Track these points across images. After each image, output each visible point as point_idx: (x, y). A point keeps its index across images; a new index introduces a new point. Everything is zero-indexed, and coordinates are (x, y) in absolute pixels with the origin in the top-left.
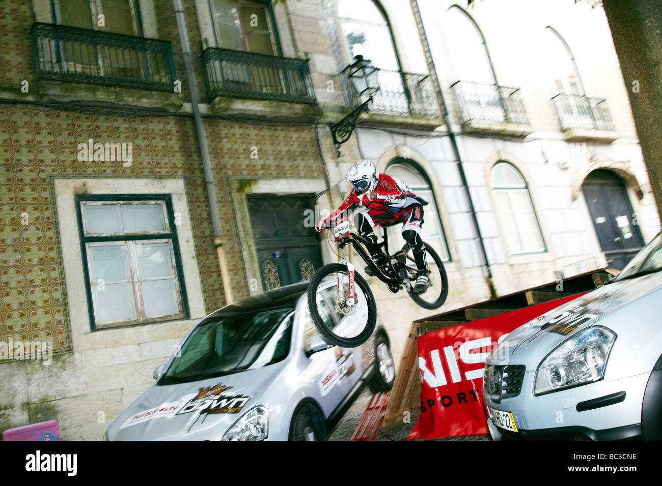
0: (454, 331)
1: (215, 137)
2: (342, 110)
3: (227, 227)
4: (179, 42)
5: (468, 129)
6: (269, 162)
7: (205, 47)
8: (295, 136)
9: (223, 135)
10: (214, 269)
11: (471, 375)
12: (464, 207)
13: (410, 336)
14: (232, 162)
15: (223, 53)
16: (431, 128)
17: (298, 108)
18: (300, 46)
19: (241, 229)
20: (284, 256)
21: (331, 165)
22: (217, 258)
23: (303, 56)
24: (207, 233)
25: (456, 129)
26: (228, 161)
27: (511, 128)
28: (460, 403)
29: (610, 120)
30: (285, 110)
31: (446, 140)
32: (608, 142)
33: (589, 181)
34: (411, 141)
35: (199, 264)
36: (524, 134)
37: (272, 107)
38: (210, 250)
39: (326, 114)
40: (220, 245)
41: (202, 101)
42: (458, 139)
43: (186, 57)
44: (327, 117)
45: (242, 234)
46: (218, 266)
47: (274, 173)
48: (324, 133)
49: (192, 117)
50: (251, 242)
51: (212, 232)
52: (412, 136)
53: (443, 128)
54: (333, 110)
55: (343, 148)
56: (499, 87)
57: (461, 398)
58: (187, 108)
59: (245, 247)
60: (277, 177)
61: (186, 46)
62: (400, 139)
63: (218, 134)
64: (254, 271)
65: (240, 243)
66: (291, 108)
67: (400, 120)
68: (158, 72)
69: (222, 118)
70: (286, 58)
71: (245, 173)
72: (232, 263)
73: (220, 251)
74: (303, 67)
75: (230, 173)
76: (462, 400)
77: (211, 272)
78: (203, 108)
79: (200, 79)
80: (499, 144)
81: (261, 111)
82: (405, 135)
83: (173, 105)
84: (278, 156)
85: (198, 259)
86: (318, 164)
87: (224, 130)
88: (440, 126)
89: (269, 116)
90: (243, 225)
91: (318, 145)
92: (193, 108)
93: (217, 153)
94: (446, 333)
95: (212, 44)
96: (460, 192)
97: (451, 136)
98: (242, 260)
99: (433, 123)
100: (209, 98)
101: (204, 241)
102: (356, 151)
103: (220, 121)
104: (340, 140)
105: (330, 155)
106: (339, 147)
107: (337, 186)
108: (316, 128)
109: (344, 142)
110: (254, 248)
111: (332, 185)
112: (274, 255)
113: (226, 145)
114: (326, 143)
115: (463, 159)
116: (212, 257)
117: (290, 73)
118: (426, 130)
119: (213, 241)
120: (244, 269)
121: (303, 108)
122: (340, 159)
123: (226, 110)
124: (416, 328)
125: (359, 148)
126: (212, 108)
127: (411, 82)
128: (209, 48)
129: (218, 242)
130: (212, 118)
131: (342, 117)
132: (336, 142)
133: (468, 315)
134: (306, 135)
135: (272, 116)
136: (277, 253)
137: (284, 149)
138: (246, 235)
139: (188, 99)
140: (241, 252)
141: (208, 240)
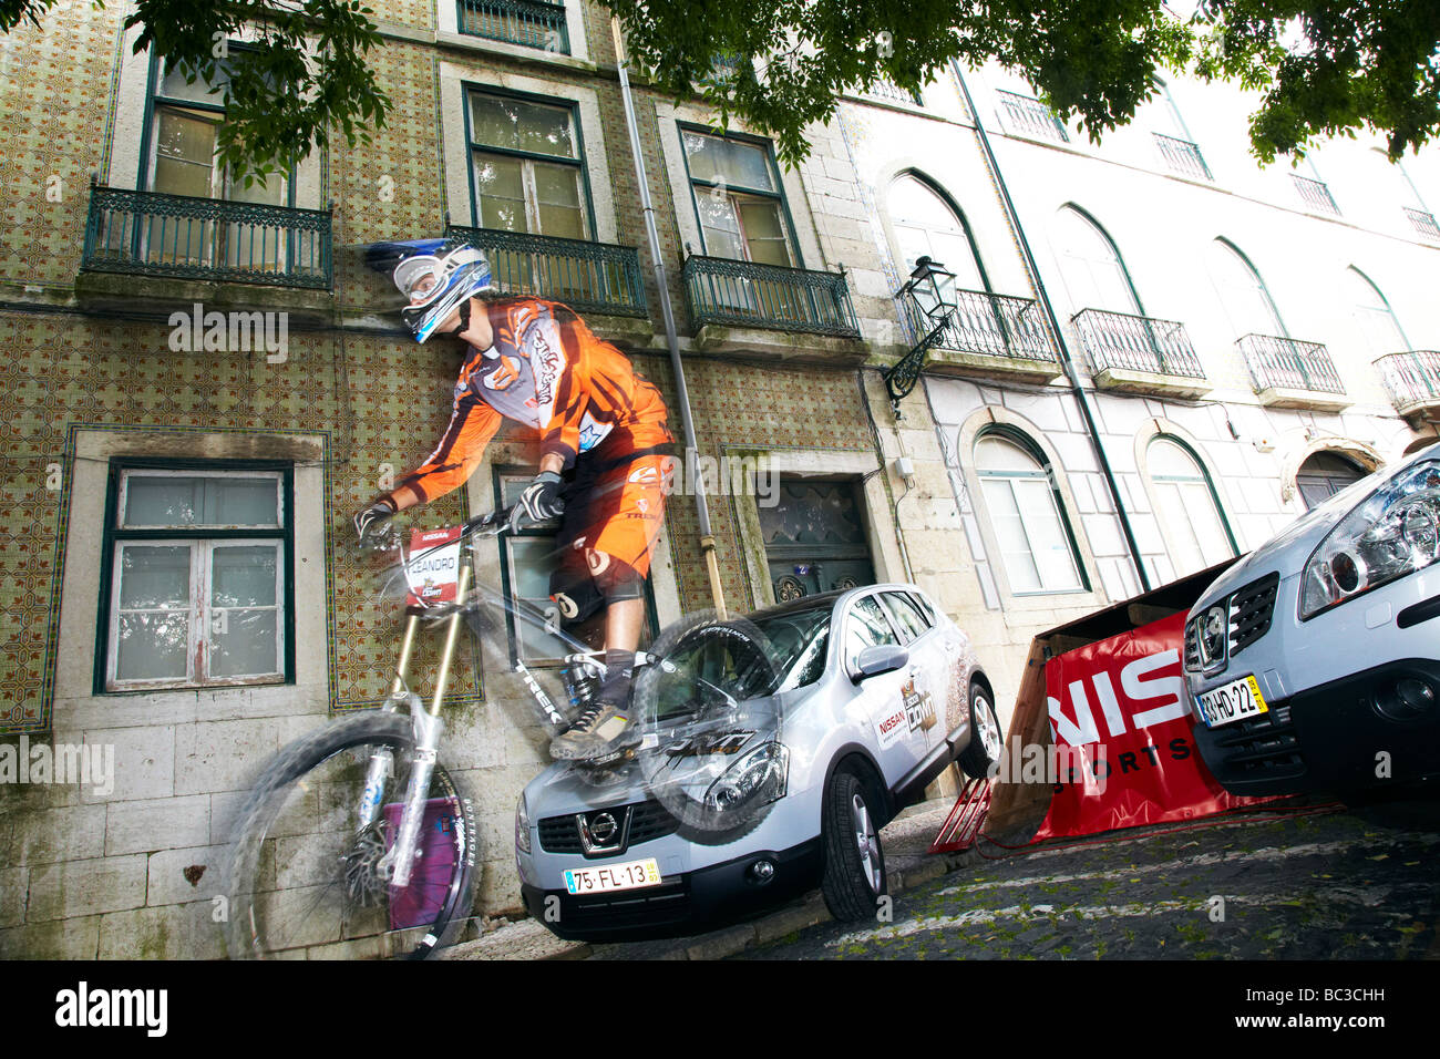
0: (1110, 645)
1: (701, 386)
2: (899, 349)
3: (721, 521)
4: (648, 252)
5: (1103, 383)
6: (785, 425)
7: (686, 255)
8: (826, 388)
9: (715, 383)
10: (701, 585)
11: (1142, 720)
12: (1105, 503)
13: (1031, 663)
14: (728, 422)
15: (712, 264)
16: (1044, 380)
17: (831, 343)
18: (830, 258)
19: (743, 524)
20: (813, 573)
21: (884, 431)
22: (705, 568)
23: (837, 271)
24: (690, 530)
25: (1084, 383)
26: (722, 423)
27: (1174, 382)
28: (1125, 770)
29: (1335, 377)
30: (809, 346)
31: (1069, 400)
32: (1334, 411)
33: (1307, 472)
34: (1012, 400)
35: (677, 576)
36: (1198, 393)
37: (789, 341)
38: (695, 556)
39: (874, 354)
40: (710, 547)
41: (682, 333)
42: (1089, 398)
43: (657, 270)
44: (876, 360)
45: (744, 532)
46: (707, 582)
47: (795, 442)
48: (871, 382)
49: (667, 356)
50: (760, 547)
51: (697, 528)
52: (1014, 391)
53: (1062, 381)
54: (886, 350)
55: (905, 406)
56: (1147, 320)
57: (1128, 763)
58: (659, 342)
59: (749, 553)
60: (800, 448)
61: (658, 255)
62: (993, 397)
63: (708, 381)
64: (766, 592)
65: (742, 548)
66: (818, 344)
67: (992, 364)
68: (616, 293)
69: (714, 357)
70: (810, 271)
71: (749, 440)
72: (728, 579)
73: (711, 558)
74: (836, 285)
75: (725, 439)
76: (1129, 767)
77: (697, 590)
78: (683, 343)
79: (679, 302)
80: (1156, 408)
81: (773, 347)
82: (1002, 389)
83: (638, 336)
84: (800, 416)
85: (676, 569)
86: (866, 429)
87: (715, 375)
88: (1059, 375)
89: (785, 355)
90: (747, 521)
91: (865, 401)
92: (668, 343)
93: (703, 409)
94: (1095, 651)
95: (697, 250)
96: (1098, 481)
97: (1077, 393)
98: (746, 573)
99: (1047, 369)
100: (691, 330)
101: (686, 542)
102: (924, 411)
103: (710, 362)
104: (897, 392)
105: (884, 418)
106: (897, 406)
107: (896, 466)
108: (860, 376)
109: (905, 394)
110: (764, 556)
111: (888, 463)
112: (797, 571)
113: (719, 398)
114: (876, 399)
115: (1099, 428)
116: (697, 568)
117: (815, 292)
118: (1035, 383)
119: (699, 543)
120: (749, 587)
121: (839, 343)
122: (899, 423)
123: (720, 344)
124: (1040, 649)
125: (930, 408)
126: (696, 344)
127: (1008, 310)
128: (692, 257)
129: (705, 543)
130: (698, 358)
131: (898, 359)
132: (892, 396)
133: (1133, 616)
134: (845, 386)
135: (791, 355)
136: (802, 567)
137: (809, 406)
138: (751, 534)
139: (661, 330)
140: (744, 561)
141: (692, 540)
